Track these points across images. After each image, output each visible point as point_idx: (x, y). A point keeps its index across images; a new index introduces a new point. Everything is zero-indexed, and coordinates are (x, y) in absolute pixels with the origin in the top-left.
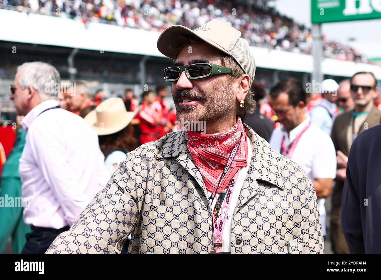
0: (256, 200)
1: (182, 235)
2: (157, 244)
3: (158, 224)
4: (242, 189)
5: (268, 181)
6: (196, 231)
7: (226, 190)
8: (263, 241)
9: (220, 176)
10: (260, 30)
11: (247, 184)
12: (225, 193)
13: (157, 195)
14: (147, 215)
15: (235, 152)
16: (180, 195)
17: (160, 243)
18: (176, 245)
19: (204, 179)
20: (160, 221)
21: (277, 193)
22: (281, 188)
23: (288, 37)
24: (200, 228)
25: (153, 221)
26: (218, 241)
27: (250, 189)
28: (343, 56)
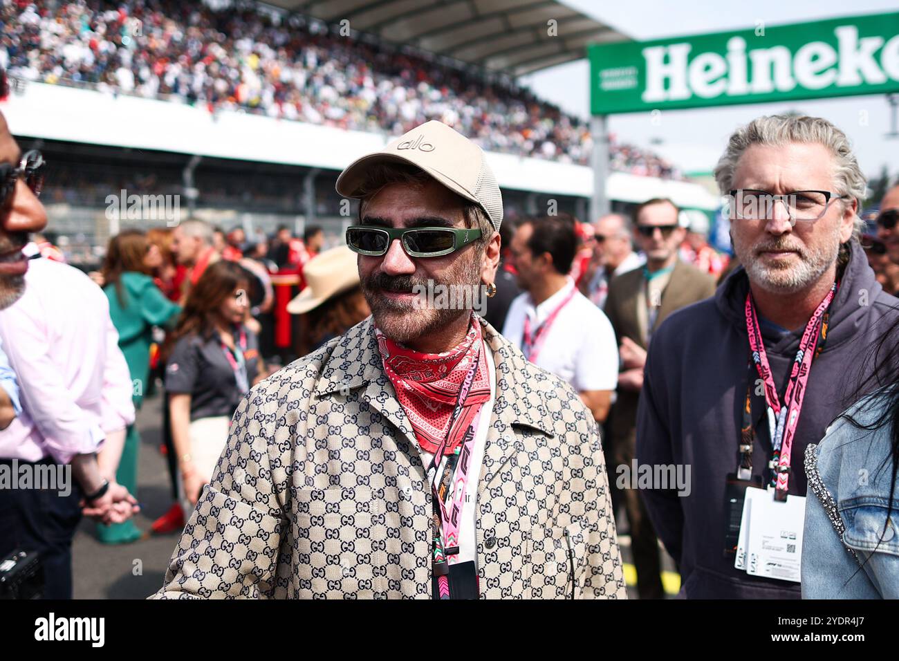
0: (513, 461)
1: (377, 541)
2: (331, 561)
3: (328, 525)
4: (488, 444)
5: (529, 424)
6: (403, 532)
7: (459, 448)
8: (529, 536)
9: (448, 423)
10: (505, 126)
11: (496, 434)
12: (458, 454)
13: (323, 467)
14: (306, 509)
15: (471, 377)
16: (368, 464)
17: (335, 559)
18: (367, 560)
19: (416, 431)
20: (332, 518)
21: (544, 443)
22: (549, 433)
23: (551, 137)
24: (412, 526)
25: (319, 519)
26: (451, 544)
27: (502, 443)
28: (641, 169)
